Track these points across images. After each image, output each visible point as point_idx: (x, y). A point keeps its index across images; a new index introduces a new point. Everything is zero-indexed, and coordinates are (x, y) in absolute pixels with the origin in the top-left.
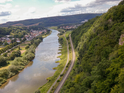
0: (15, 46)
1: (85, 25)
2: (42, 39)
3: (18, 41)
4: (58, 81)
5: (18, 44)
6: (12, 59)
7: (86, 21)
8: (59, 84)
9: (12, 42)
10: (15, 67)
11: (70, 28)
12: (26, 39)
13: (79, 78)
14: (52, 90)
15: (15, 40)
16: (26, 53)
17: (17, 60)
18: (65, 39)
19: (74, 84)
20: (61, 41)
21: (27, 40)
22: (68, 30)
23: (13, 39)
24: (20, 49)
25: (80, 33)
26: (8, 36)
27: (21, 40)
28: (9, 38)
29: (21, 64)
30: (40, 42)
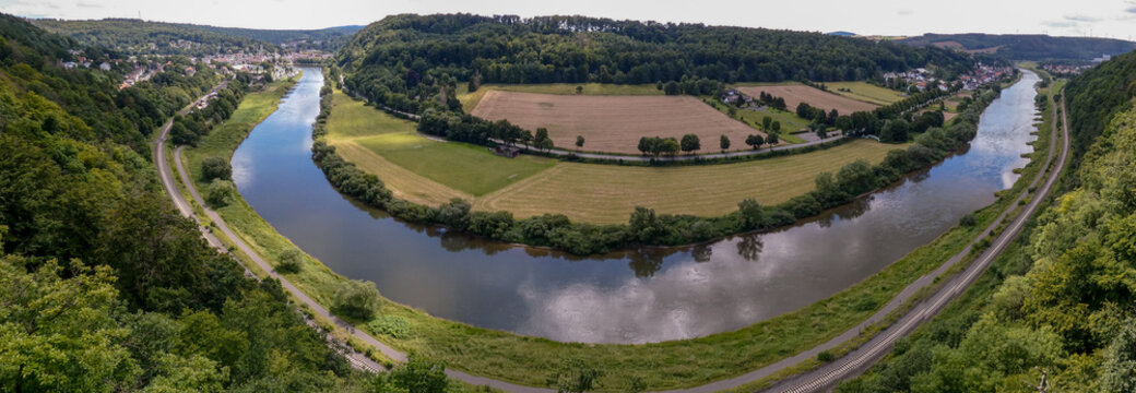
0: (933, 97)
1: (1103, 69)
2: (998, 91)
3: (943, 88)
4: (1022, 203)
5: (941, 93)
6: (921, 129)
7: (1107, 57)
8: (1023, 211)
9: (928, 88)
10: (923, 149)
11: (1066, 71)
12: (961, 86)
13: (1070, 203)
14: (1004, 222)
15: (935, 84)
16: (957, 121)
17: (933, 135)
18: (1050, 98)
19: (1056, 216)
20: (1041, 101)
21: (966, 87)
22: (1060, 75)
23: (932, 80)
24: (943, 108)
25: (1087, 91)
26: (922, 70)
27: (949, 86)
28: (923, 75)
29: (940, 147)
30: (991, 99)
